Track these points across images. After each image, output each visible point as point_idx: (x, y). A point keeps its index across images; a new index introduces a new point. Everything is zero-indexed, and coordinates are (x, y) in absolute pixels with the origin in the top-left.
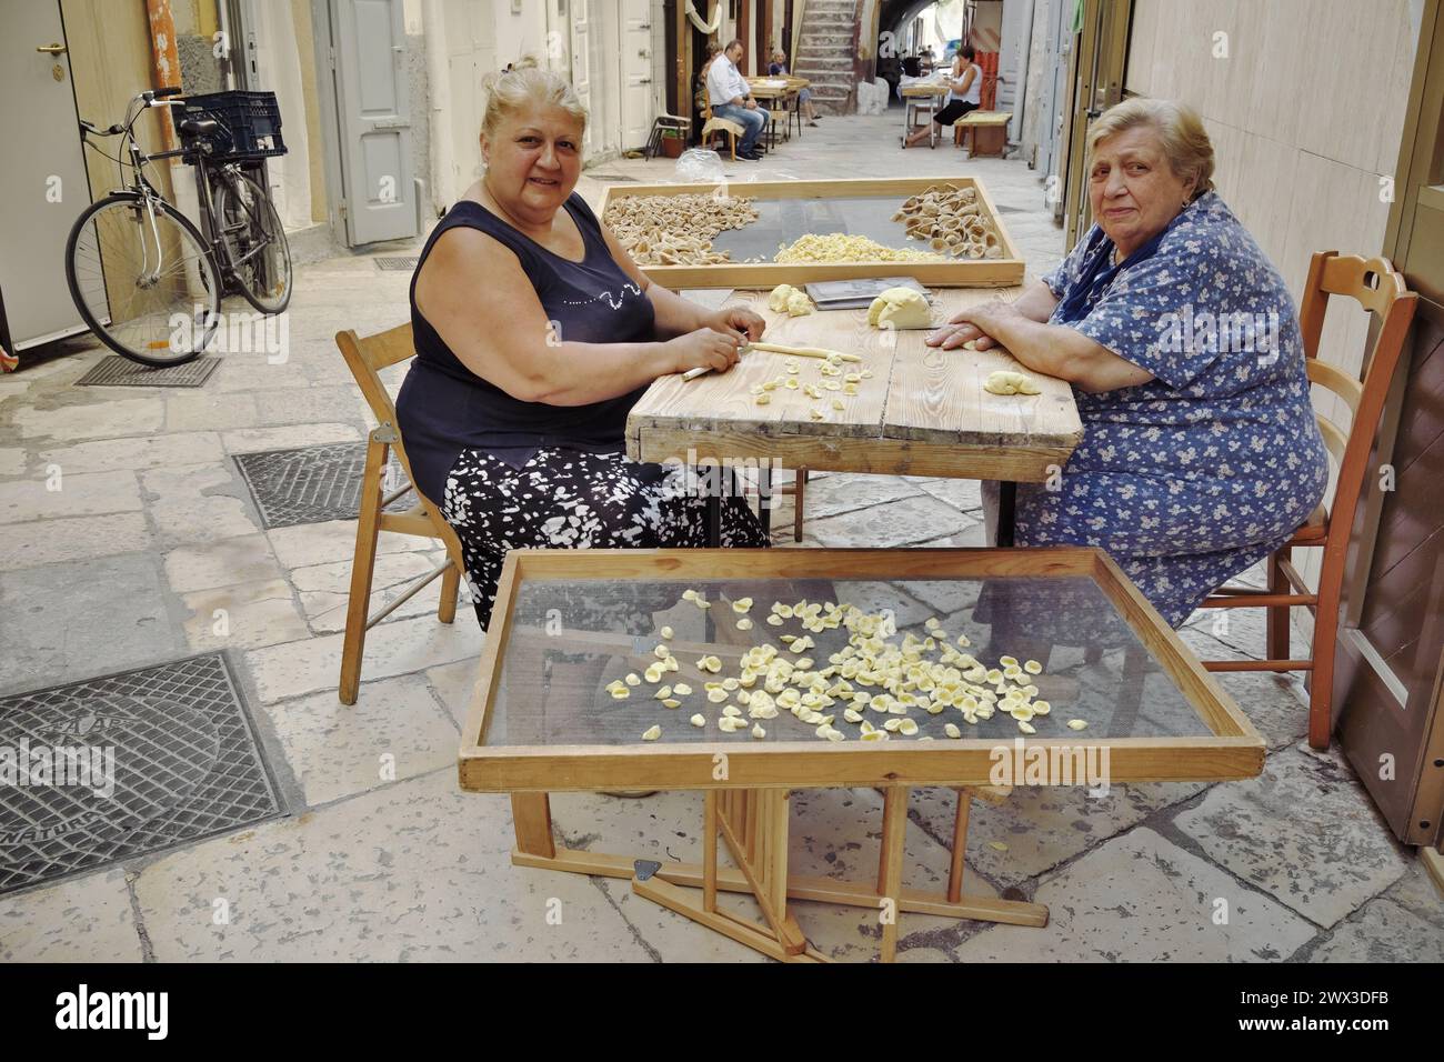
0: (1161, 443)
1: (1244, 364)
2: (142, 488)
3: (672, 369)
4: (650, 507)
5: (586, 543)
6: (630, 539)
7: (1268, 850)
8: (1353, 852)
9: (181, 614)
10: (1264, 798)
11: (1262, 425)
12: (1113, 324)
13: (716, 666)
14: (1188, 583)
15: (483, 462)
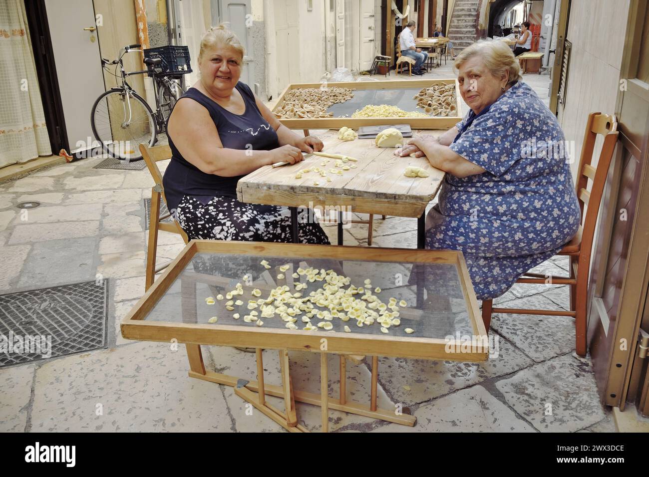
0: (490, 202)
1: (531, 164)
2: (103, 211)
3: (270, 163)
4: (259, 223)
5: (229, 239)
6: (248, 237)
7: (538, 401)
8: (580, 406)
9: (98, 262)
10: (546, 377)
11: (540, 195)
12: (465, 145)
13: (259, 293)
14: (508, 270)
15: (191, 201)
